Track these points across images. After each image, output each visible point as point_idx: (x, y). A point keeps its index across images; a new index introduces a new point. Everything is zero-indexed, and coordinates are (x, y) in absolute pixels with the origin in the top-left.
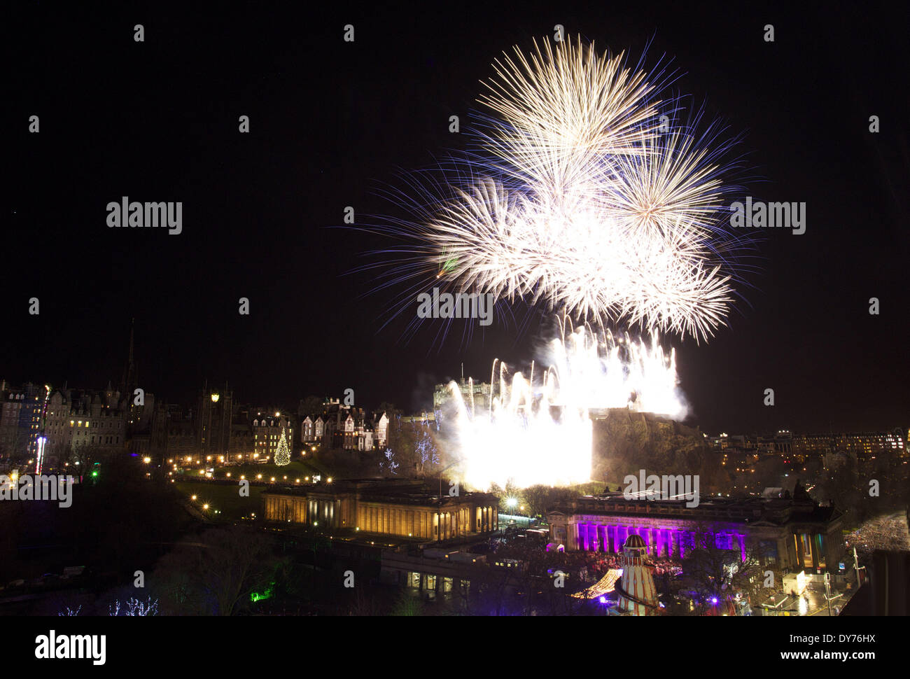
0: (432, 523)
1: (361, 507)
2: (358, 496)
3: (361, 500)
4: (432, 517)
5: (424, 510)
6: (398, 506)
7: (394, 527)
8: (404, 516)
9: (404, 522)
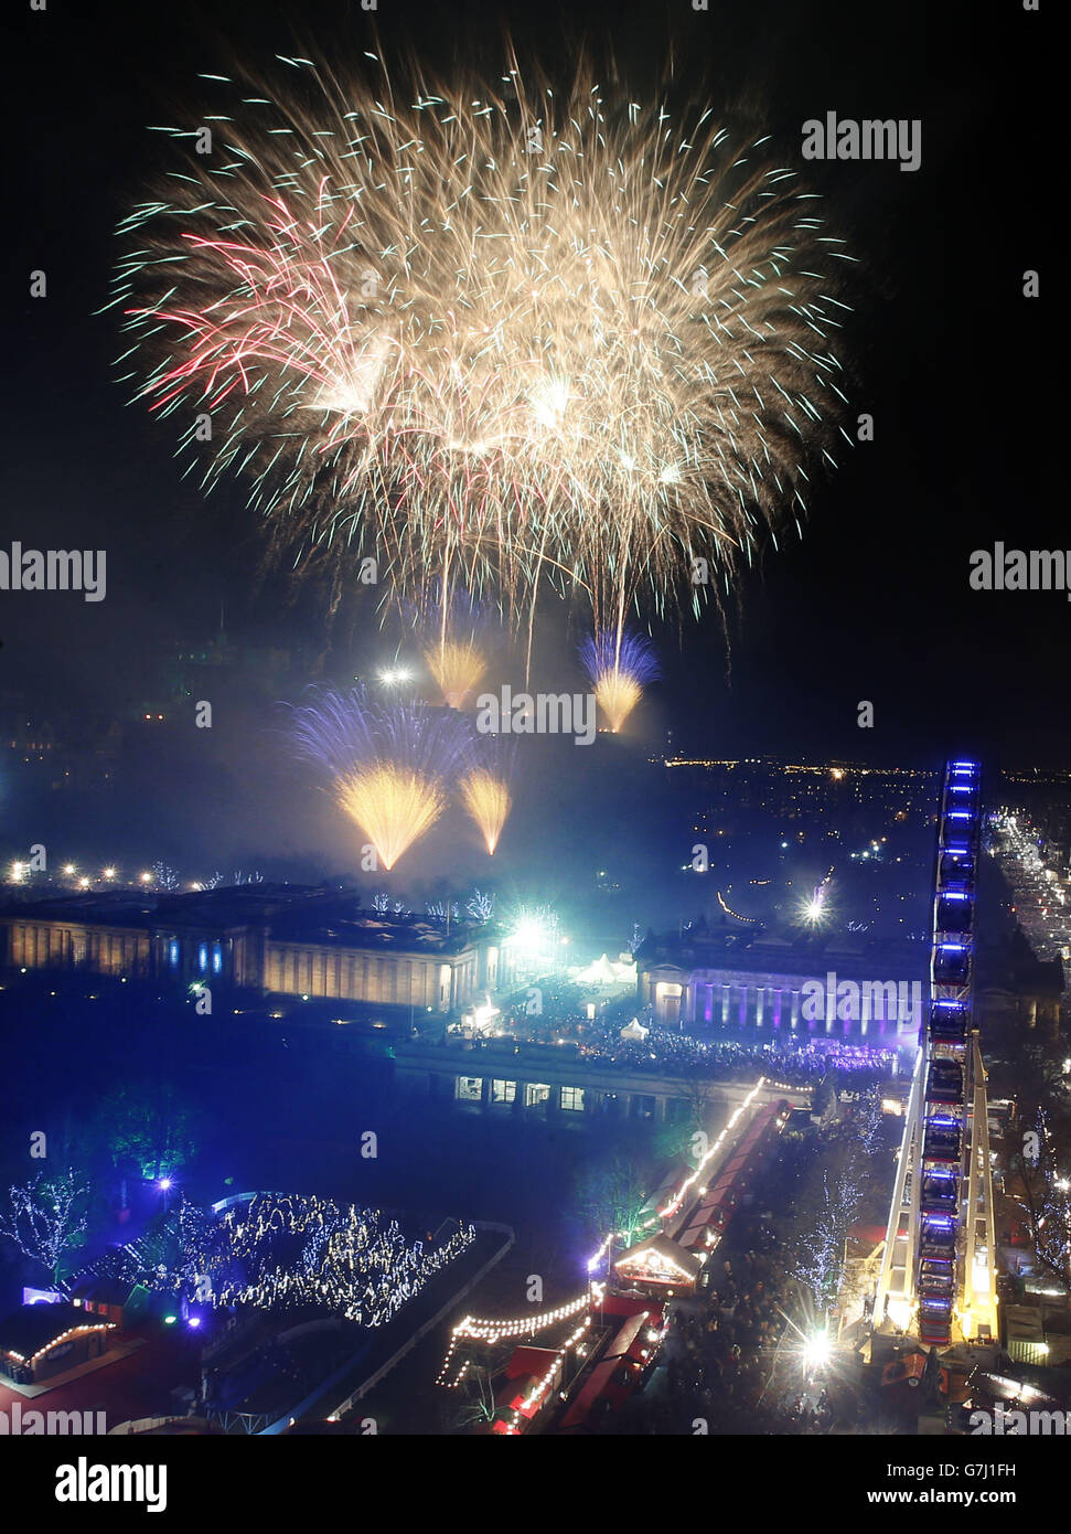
0: (437, 982)
1: (270, 950)
2: (267, 931)
3: (271, 937)
4: (438, 972)
5: (416, 959)
6: (360, 950)
7: (351, 986)
8: (372, 968)
9: (372, 979)
